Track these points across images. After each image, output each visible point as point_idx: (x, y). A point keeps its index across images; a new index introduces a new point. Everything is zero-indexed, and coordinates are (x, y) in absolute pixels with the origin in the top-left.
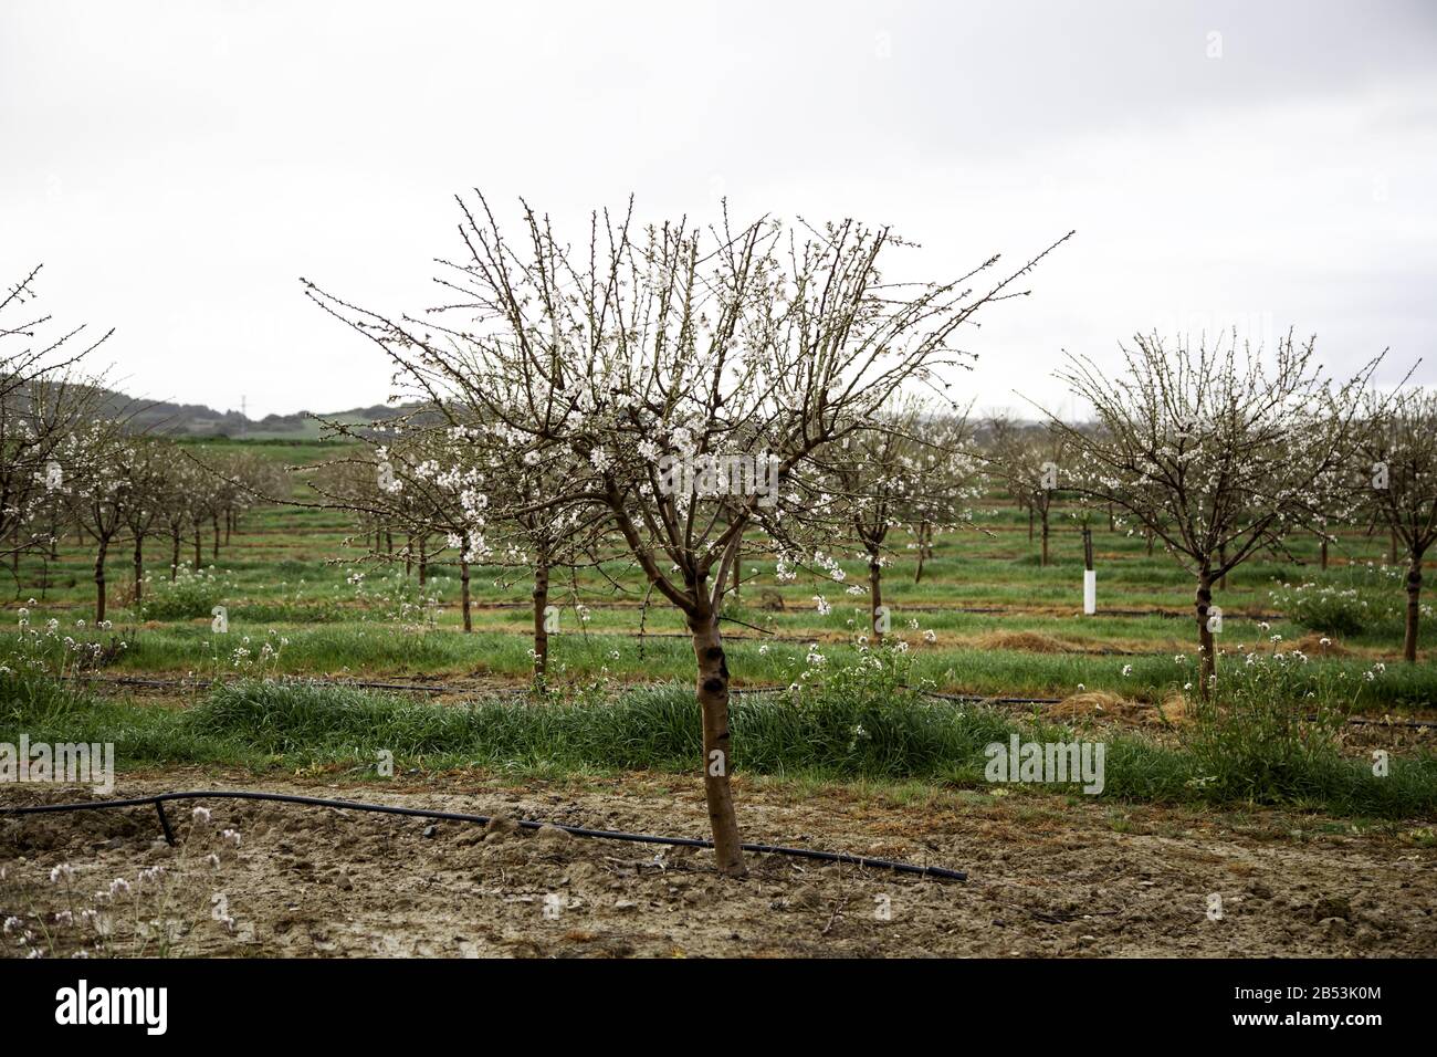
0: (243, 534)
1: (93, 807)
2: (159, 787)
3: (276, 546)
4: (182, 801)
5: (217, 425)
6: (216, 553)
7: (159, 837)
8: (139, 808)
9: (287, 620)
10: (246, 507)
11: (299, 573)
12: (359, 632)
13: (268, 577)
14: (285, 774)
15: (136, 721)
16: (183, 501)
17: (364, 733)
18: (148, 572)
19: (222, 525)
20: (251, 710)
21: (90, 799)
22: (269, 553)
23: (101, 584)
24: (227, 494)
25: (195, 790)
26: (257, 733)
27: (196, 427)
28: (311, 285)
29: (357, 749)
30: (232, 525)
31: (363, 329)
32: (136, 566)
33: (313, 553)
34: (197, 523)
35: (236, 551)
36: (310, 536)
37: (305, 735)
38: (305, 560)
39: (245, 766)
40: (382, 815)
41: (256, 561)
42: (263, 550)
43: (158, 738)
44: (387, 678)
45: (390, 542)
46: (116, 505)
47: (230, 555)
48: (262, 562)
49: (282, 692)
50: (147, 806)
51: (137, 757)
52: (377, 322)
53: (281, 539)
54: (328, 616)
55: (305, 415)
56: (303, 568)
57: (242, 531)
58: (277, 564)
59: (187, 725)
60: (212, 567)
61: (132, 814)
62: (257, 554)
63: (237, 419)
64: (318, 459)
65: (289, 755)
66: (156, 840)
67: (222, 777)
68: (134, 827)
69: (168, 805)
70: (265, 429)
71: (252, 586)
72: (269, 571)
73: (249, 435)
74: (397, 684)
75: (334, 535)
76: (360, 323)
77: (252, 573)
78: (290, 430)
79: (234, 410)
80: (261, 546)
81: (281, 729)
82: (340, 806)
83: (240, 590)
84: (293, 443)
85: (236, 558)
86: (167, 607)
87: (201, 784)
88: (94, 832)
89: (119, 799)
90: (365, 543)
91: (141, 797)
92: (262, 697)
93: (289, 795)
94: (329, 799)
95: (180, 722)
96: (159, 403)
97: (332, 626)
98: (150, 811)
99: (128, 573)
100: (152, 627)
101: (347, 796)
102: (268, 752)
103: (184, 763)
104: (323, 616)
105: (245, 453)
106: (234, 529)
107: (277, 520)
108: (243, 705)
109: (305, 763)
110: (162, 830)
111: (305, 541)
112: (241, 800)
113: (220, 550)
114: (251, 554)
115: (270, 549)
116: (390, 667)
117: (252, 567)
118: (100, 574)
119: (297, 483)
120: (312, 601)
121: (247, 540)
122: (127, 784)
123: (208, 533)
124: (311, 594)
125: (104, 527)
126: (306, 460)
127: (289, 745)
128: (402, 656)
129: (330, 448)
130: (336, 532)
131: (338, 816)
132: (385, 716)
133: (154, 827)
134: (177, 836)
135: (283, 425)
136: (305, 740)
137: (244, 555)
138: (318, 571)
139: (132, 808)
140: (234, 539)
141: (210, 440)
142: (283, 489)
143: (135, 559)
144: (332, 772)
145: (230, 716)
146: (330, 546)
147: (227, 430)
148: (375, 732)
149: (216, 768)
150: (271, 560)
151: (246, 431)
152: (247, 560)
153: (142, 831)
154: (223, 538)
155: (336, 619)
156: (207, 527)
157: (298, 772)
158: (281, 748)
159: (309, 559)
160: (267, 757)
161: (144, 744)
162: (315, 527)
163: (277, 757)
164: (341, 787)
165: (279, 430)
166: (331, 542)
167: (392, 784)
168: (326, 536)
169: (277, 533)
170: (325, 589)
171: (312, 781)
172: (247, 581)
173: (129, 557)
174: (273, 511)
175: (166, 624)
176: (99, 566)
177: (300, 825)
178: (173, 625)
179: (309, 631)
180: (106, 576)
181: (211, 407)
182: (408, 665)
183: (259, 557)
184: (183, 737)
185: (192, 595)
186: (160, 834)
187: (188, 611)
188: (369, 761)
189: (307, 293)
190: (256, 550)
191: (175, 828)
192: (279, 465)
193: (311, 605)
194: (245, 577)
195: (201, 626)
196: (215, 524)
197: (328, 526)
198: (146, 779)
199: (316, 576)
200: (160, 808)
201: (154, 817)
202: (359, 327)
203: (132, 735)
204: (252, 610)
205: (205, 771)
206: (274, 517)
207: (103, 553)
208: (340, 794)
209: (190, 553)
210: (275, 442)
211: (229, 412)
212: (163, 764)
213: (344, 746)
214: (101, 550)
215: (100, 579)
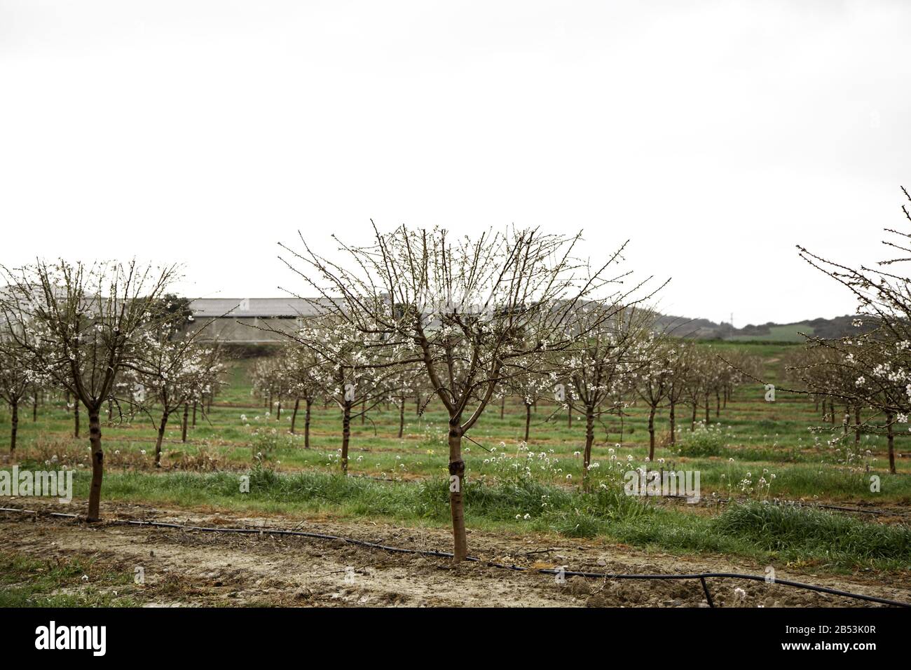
0: (735, 402)
1: (662, 578)
2: (701, 567)
3: (756, 410)
4: (716, 578)
5: (714, 331)
6: (718, 414)
7: (704, 601)
8: (690, 580)
9: (768, 460)
10: (737, 385)
11: (773, 428)
12: (818, 471)
13: (752, 431)
14: (780, 565)
15: (681, 523)
16: (699, 381)
17: (831, 540)
18: (679, 426)
19: (722, 396)
20: (754, 520)
21: (659, 572)
22: (751, 415)
23: (652, 433)
24: (725, 376)
25: (723, 571)
26: (759, 536)
27: (703, 332)
28: (804, 250)
29: (827, 552)
30: (727, 396)
31: (837, 277)
32: (671, 422)
33: (780, 415)
34: (707, 394)
35: (730, 413)
36: (777, 404)
37: (791, 539)
38: (776, 420)
39: (753, 557)
40: (849, 599)
41: (744, 420)
42: (747, 412)
43: (696, 535)
44: (840, 502)
45: (832, 409)
46: (660, 384)
47: (727, 415)
48: (748, 420)
49: (774, 510)
50: (695, 580)
51: (685, 547)
52: (847, 272)
53: (759, 406)
54: (795, 458)
55: (771, 325)
56: (775, 425)
57: (733, 399)
58: (758, 422)
59: (714, 528)
60: (719, 424)
61: (686, 584)
62: (744, 415)
63: (727, 328)
64: (780, 353)
65: (781, 552)
66: (701, 602)
67: (740, 564)
68: (688, 593)
69: (708, 580)
70: (745, 334)
71: (742, 436)
72: (753, 426)
73: (735, 338)
74: (847, 507)
75: (793, 404)
76: (835, 273)
77: (742, 428)
78: (761, 335)
79: (725, 321)
80: (746, 410)
81: (775, 534)
82: (821, 590)
83: (735, 439)
84: (764, 343)
85: (731, 418)
86: (692, 448)
87: (726, 567)
88: (664, 594)
89: (677, 574)
90: (815, 409)
91: (690, 574)
92: (761, 512)
93: (784, 580)
94: (812, 584)
95: (709, 525)
96: (679, 318)
97: (800, 466)
98: (697, 583)
99: (665, 425)
100: (684, 461)
101: (825, 583)
102: (767, 549)
103: (714, 553)
104: (792, 458)
105: (735, 349)
106: (729, 399)
107: (756, 393)
108: (749, 517)
109: (793, 559)
110: (705, 596)
111: (774, 408)
112: (753, 581)
113: (721, 412)
114: (739, 415)
115: (752, 412)
116: (841, 495)
117: (741, 423)
118: (651, 426)
119: (767, 369)
120: (782, 447)
121: (738, 405)
122: (680, 564)
123: (712, 400)
124: (782, 442)
125: (654, 397)
126: (774, 354)
127: (781, 545)
128: (849, 488)
129: (789, 347)
130: (795, 402)
131: (820, 597)
132: (845, 530)
133: (700, 593)
134: (714, 601)
135: (756, 331)
136: (791, 543)
137: (736, 415)
138: (785, 427)
139: (685, 580)
140: (729, 405)
141: (711, 341)
142: (758, 374)
143: (671, 417)
144: (812, 566)
145: (741, 523)
146: (791, 411)
147: (722, 334)
148: (838, 541)
149: (734, 558)
150: (753, 419)
151: (733, 335)
152: (738, 419)
153: (692, 595)
154: (722, 404)
155: (801, 460)
156: (712, 397)
157: (788, 564)
158: (775, 547)
159: (778, 419)
160: (768, 552)
161: (688, 539)
162: (781, 398)
163: (774, 553)
164: (819, 577)
165: (753, 334)
166: (792, 408)
167: (854, 578)
168: (788, 404)
169: (756, 401)
170: (791, 440)
171: (799, 571)
172: (739, 433)
173: (667, 415)
174: (753, 387)
175: (692, 459)
176: (651, 422)
177: (795, 601)
178: (697, 460)
179: (785, 468)
180: (654, 427)
181: (711, 320)
182: (854, 494)
183: (745, 417)
184: (712, 536)
185: (706, 442)
186: (703, 598)
187: (705, 451)
188: (836, 561)
189: (800, 255)
190: (743, 412)
191: (713, 596)
192: (756, 357)
193: (783, 450)
194: (738, 430)
195: (714, 461)
196: (717, 395)
197: (790, 398)
198: (692, 561)
199: (784, 431)
200: (703, 582)
201: (699, 587)
202: (834, 276)
203: (680, 532)
204: (745, 453)
205: (728, 559)
206: (754, 391)
207: (653, 413)
208: (818, 582)
209: (702, 413)
210: (752, 342)
211: (722, 323)
212: (701, 552)
213: (818, 548)
214: (652, 412)
215: (651, 430)
